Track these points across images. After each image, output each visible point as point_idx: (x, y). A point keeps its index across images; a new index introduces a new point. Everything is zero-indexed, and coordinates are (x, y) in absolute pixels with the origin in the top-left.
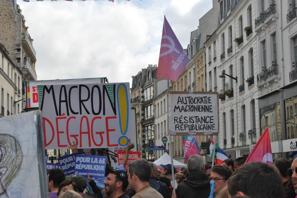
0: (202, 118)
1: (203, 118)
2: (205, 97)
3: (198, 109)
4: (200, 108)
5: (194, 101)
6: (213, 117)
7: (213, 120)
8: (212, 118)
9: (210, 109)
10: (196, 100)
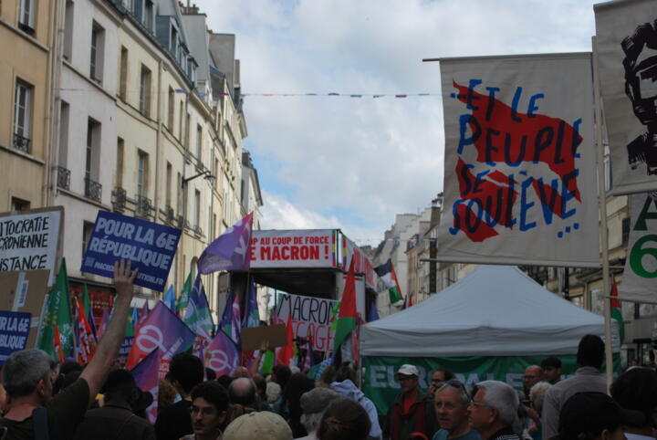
0: (25, 260)
1: (28, 260)
2: (37, 219)
3: (20, 244)
4: (24, 241)
5: (15, 229)
6: (45, 256)
7: (45, 261)
8: (43, 259)
9: (44, 240)
10: (21, 225)
